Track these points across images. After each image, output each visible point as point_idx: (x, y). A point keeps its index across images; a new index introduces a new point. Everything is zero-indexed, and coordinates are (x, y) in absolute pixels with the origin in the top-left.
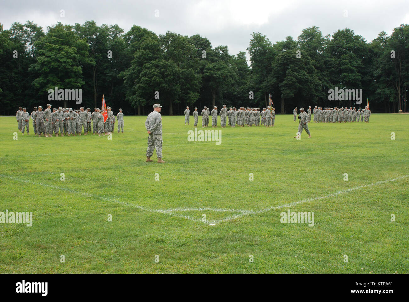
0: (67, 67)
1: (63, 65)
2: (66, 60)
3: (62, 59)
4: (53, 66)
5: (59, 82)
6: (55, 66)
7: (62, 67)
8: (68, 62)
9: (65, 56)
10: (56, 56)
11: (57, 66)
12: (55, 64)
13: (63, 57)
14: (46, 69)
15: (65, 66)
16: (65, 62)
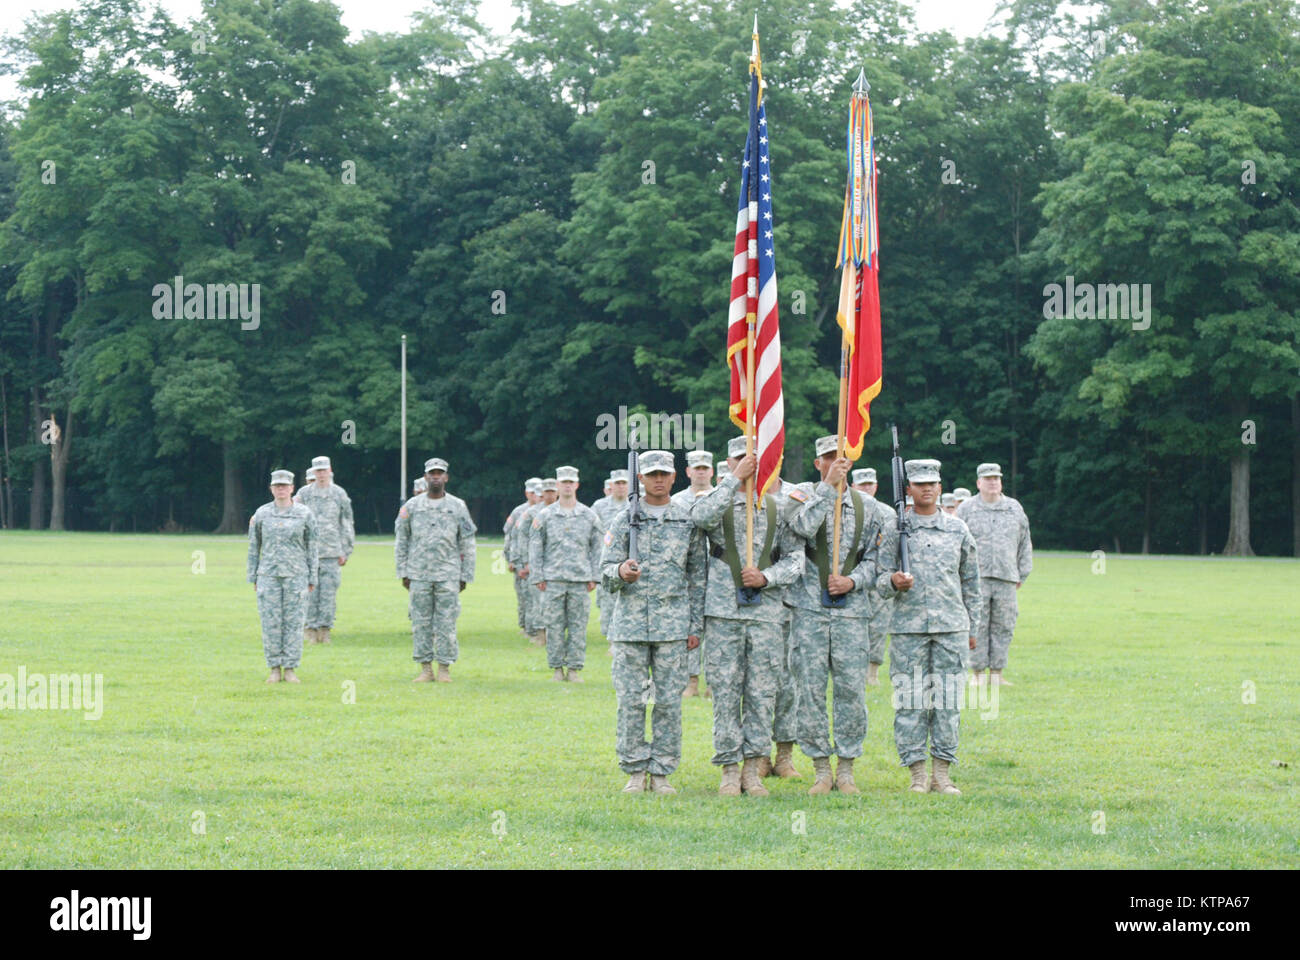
0: (1197, 238)
1: (1176, 223)
2: (1195, 191)
3: (1171, 188)
4: (1115, 233)
5: (1165, 338)
6: (1127, 234)
7: (1167, 236)
8: (1208, 207)
9: (1189, 168)
10: (1131, 171)
11: (1138, 237)
12: (1125, 221)
13: (1176, 177)
14: (1083, 257)
15: (1181, 232)
16: (1185, 207)
